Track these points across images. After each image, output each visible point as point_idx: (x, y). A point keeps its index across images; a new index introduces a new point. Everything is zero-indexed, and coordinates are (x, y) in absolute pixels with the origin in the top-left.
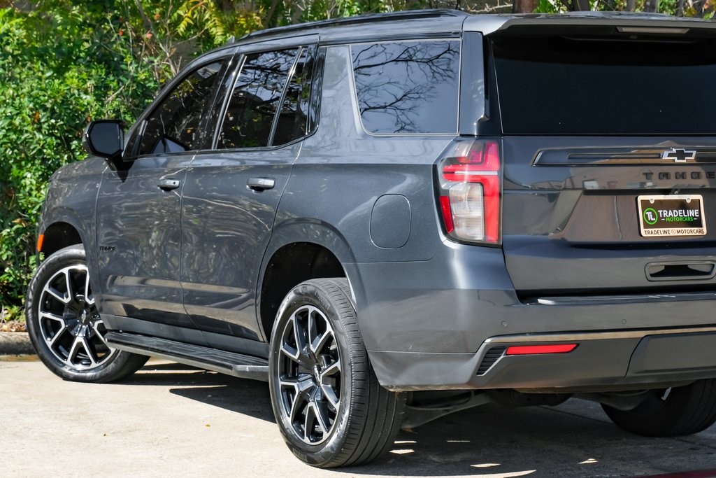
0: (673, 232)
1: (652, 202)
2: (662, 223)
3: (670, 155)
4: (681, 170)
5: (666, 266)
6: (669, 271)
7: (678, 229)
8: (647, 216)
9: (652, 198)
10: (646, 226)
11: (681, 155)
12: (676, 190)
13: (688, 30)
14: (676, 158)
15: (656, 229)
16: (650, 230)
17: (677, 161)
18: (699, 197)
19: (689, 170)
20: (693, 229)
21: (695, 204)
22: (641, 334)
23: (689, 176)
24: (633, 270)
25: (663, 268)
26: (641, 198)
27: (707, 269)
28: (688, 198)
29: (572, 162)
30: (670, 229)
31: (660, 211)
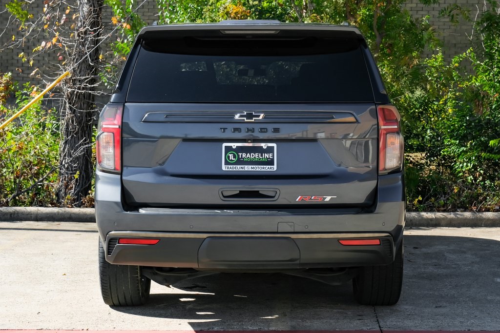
0: (248, 168)
1: (235, 147)
2: (240, 162)
3: (241, 116)
4: (250, 126)
5: (240, 191)
6: (242, 194)
7: (252, 166)
8: (229, 157)
9: (234, 145)
10: (227, 163)
11: (250, 116)
12: (249, 140)
13: (279, 31)
14: (245, 118)
15: (234, 166)
16: (230, 166)
17: (246, 120)
18: (274, 145)
19: (257, 127)
20: (265, 166)
21: (270, 150)
22: (205, 236)
23: (256, 130)
24: (211, 192)
25: (238, 192)
26: (225, 145)
27: (272, 194)
28: (264, 145)
29: (167, 120)
30: (246, 166)
31: (240, 154)
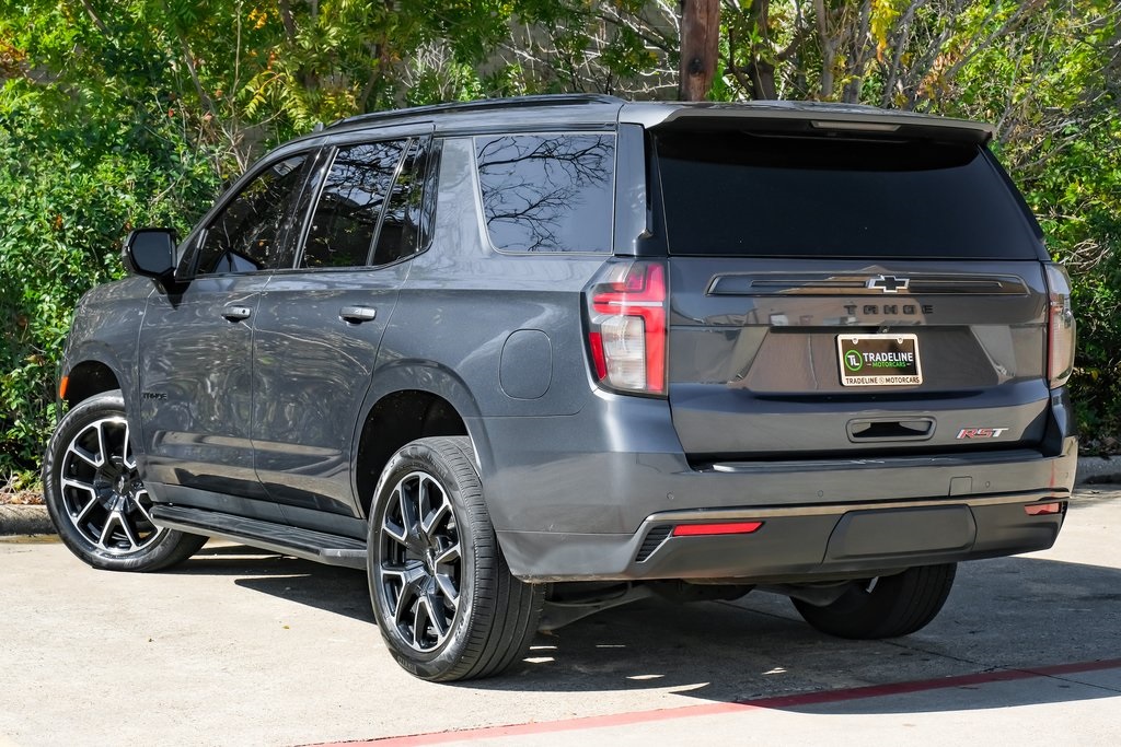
0: (881, 381)
1: (856, 342)
2: (868, 369)
3: (877, 284)
4: (890, 302)
5: (873, 424)
6: (877, 429)
7: (888, 377)
8: (849, 359)
9: (856, 338)
10: (848, 373)
11: (890, 283)
12: (885, 327)
13: (898, 127)
14: (884, 288)
15: (861, 377)
16: (853, 378)
17: (885, 291)
18: (913, 337)
19: (901, 303)
20: (905, 377)
21: (909, 345)
22: (842, 509)
23: (900, 310)
24: (833, 429)
25: (869, 426)
26: (842, 337)
27: (922, 427)
28: (900, 338)
29: (756, 290)
30: (878, 377)
31: (865, 354)
